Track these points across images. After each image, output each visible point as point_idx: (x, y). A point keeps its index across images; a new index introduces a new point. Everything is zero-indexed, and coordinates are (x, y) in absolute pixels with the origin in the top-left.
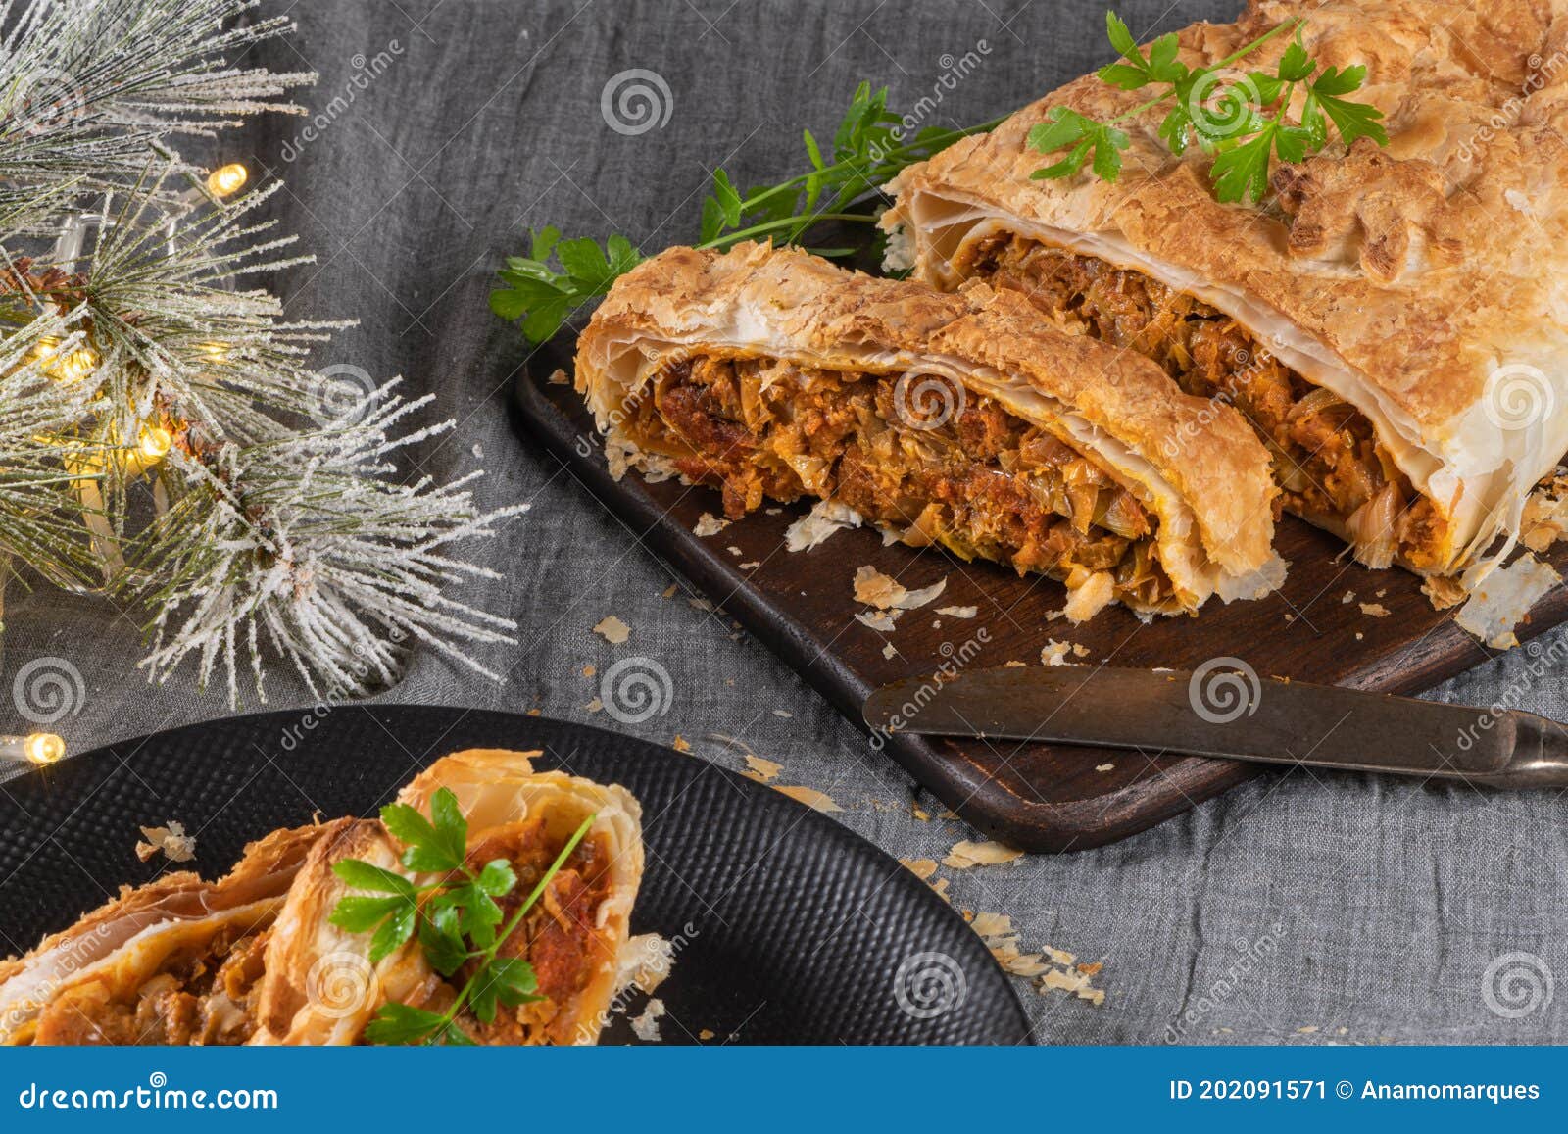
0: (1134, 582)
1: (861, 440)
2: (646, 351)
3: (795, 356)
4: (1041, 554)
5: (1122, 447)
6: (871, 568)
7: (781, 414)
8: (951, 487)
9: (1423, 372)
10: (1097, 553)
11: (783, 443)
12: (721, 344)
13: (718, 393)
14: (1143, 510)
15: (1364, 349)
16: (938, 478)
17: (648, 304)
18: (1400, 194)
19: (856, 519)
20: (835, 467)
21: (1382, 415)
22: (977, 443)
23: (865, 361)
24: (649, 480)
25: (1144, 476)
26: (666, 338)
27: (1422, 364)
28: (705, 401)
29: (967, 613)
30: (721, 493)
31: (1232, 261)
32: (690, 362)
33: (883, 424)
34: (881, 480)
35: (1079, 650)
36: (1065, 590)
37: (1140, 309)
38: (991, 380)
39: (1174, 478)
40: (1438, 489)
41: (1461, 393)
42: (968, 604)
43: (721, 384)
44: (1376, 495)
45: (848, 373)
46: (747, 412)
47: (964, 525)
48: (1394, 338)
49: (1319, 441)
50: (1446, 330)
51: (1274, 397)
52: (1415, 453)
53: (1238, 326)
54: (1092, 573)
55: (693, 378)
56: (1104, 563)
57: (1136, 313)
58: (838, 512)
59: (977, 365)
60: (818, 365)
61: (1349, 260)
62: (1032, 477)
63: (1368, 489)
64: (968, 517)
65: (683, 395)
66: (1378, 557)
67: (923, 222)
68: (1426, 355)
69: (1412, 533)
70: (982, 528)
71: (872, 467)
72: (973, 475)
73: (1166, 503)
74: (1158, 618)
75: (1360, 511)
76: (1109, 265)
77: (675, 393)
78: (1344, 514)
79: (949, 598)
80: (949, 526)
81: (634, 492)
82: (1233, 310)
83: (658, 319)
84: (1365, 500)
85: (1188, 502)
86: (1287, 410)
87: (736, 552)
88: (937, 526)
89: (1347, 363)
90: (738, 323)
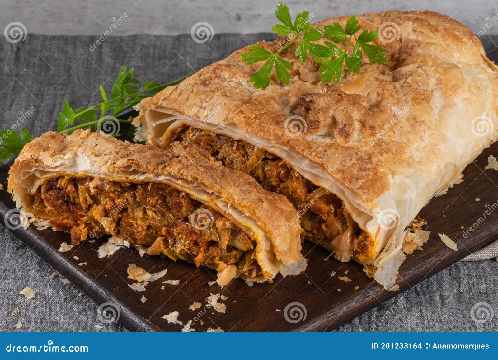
0: (245, 269)
1: (130, 211)
2: (38, 175)
3: (102, 176)
4: (206, 258)
5: (241, 213)
6: (134, 265)
7: (96, 200)
8: (167, 230)
9: (364, 180)
10: (230, 257)
11: (96, 212)
12: (70, 172)
13: (69, 192)
14: (250, 239)
15: (339, 171)
16: (162, 227)
17: (39, 155)
18: (351, 108)
19: (127, 244)
20: (118, 222)
21: (347, 198)
22: (179, 211)
23: (131, 177)
24: (39, 229)
25: (250, 224)
26: (47, 169)
27: (363, 177)
28: (63, 196)
30: (70, 234)
31: (283, 135)
32: (57, 179)
33: (139, 204)
34: (138, 228)
35: (223, 297)
36: (216, 272)
37: (243, 156)
38: (186, 185)
39: (263, 225)
40: (370, 229)
41: (379, 189)
42: (175, 279)
43: (70, 188)
44: (343, 231)
45: (124, 183)
46: (81, 200)
48: (351, 166)
49: (320, 210)
50: (372, 163)
51: (301, 191)
52: (360, 214)
54: (228, 265)
55: (58, 186)
56: (232, 261)
57: (241, 158)
58: (119, 241)
59: (179, 179)
60: (112, 180)
61: (329, 135)
63: (340, 229)
64: (175, 243)
65: (54, 193)
66: (345, 257)
67: (151, 121)
68: (364, 173)
69: (358, 247)
70: (181, 247)
71: (134, 222)
72: (177, 225)
73: (259, 236)
74: (255, 284)
75: (337, 239)
76: (230, 138)
77: (50, 192)
78: (330, 239)
79: (168, 276)
80: (167, 247)
81: (32, 235)
82: (283, 155)
83: (43, 161)
84: (339, 234)
85: (268, 235)
86: (306, 197)
87: (77, 259)
88: (162, 247)
89: (332, 177)
90: (77, 163)
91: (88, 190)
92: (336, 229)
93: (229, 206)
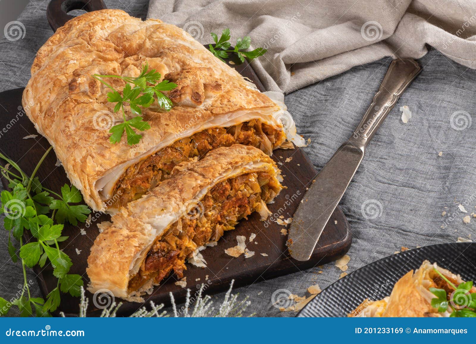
0: (268, 195)
2: (140, 256)
3: (182, 215)
4: (251, 208)
5: (257, 162)
6: (226, 250)
8: (220, 215)
10: (259, 196)
11: (188, 242)
13: (164, 247)
14: (268, 172)
16: (217, 215)
19: (202, 248)
22: (223, 196)
24: (150, 293)
29: (253, 236)
34: (207, 230)
35: (281, 217)
37: (176, 152)
38: (227, 173)
43: (164, 244)
46: (173, 245)
47: (227, 222)
51: (230, 137)
53: (212, 128)
54: (260, 202)
55: (155, 251)
56: (260, 198)
58: (197, 250)
62: (241, 190)
64: (227, 219)
66: (271, 152)
69: (275, 139)
71: (204, 229)
77: (149, 261)
79: (247, 236)
80: (225, 225)
82: (210, 125)
84: (260, 142)
86: (234, 138)
87: (199, 279)
88: (225, 228)
89: (250, 109)
90: (156, 225)
92: (258, 140)
93: (252, 163)
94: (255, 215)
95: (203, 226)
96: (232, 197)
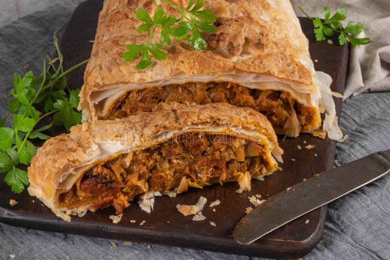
0: (257, 169)
1: (158, 167)
2: (74, 173)
3: (134, 149)
4: (228, 175)
5: (249, 129)
6: (180, 205)
7: (129, 171)
8: (190, 169)
9: (297, 72)
10: (244, 166)
11: (134, 180)
12: (105, 158)
13: (106, 175)
14: (260, 145)
16: (185, 167)
17: (75, 156)
19: (158, 194)
20: (148, 181)
21: (292, 89)
22: (197, 150)
23: (160, 140)
24: (80, 216)
26: (84, 165)
27: (294, 70)
28: (101, 180)
29: (217, 203)
30: (113, 207)
31: (225, 64)
32: (91, 169)
34: (167, 177)
35: (258, 196)
36: (237, 182)
37: (188, 94)
38: (205, 127)
40: (314, 104)
43: (106, 171)
44: (290, 115)
45: (154, 146)
46: (117, 176)
47: (197, 178)
48: (283, 66)
49: (272, 107)
50: (288, 59)
51: (251, 100)
53: (232, 83)
54: (244, 173)
55: (94, 174)
56: (246, 169)
57: (189, 96)
58: (151, 195)
59: (200, 124)
60: (144, 149)
61: (245, 52)
62: (220, 152)
63: (287, 114)
64: (197, 176)
66: (296, 133)
68: (291, 67)
69: (306, 121)
70: (204, 177)
71: (163, 174)
72: (197, 161)
73: (265, 140)
74: (265, 177)
75: (287, 122)
78: (282, 126)
79: (210, 201)
80: (193, 181)
81: (76, 223)
82: (230, 79)
83: (80, 159)
84: (287, 118)
85: (270, 137)
86: (256, 102)
87: (134, 221)
88: (190, 183)
89: (279, 78)
90: (105, 149)
91: (122, 166)
92: (285, 116)
93: (241, 127)
94: (233, 184)
95: (163, 171)
96: (208, 155)
